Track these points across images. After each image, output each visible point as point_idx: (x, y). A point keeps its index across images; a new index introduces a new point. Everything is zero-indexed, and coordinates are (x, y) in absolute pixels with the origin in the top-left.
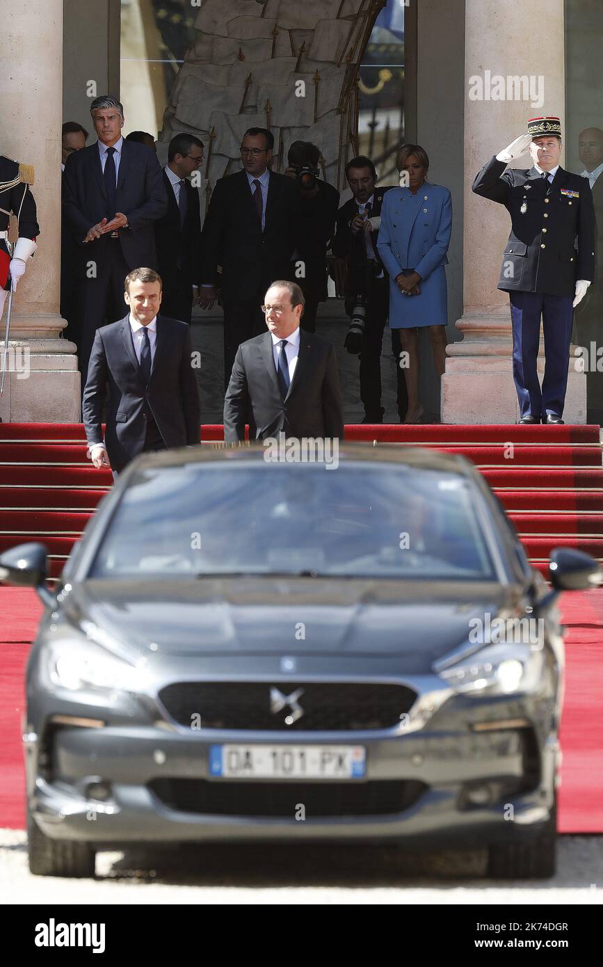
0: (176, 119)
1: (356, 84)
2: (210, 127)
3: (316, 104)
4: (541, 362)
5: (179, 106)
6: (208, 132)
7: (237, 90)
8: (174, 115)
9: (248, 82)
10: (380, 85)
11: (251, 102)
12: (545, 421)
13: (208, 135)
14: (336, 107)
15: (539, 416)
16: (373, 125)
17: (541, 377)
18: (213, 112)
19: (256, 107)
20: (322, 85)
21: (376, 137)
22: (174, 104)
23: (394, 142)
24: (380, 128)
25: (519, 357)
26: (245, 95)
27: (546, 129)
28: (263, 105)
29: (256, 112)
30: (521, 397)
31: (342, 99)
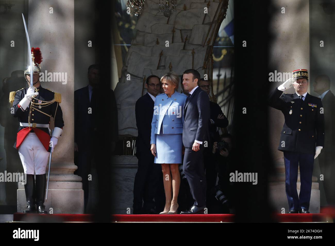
0: (127, 72)
1: (211, 55)
2: (143, 76)
3: (193, 65)
4: (299, 184)
5: (129, 66)
6: (142, 78)
7: (156, 59)
8: (126, 70)
9: (161, 54)
10: (222, 57)
11: (162, 64)
12: (301, 212)
13: (142, 80)
14: (202, 66)
15: (298, 210)
16: (219, 76)
17: (299, 191)
18: (145, 69)
19: (164, 66)
20: (196, 56)
21: (220, 81)
22: (126, 65)
23: (228, 84)
24: (222, 77)
25: (288, 182)
26: (160, 60)
27: (301, 75)
28: (168, 65)
29: (165, 68)
30: (289, 200)
31: (205, 62)
